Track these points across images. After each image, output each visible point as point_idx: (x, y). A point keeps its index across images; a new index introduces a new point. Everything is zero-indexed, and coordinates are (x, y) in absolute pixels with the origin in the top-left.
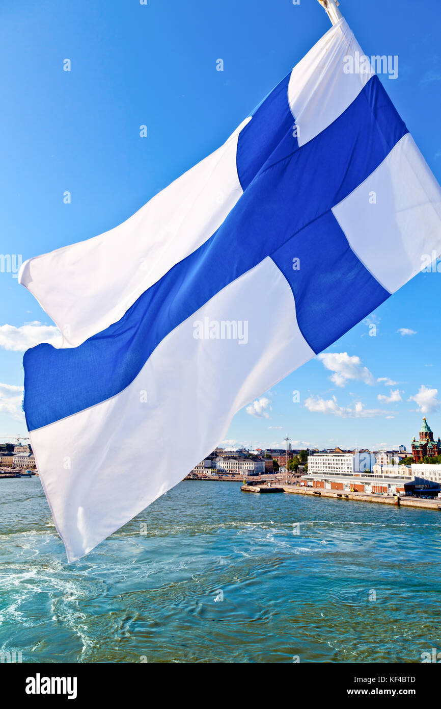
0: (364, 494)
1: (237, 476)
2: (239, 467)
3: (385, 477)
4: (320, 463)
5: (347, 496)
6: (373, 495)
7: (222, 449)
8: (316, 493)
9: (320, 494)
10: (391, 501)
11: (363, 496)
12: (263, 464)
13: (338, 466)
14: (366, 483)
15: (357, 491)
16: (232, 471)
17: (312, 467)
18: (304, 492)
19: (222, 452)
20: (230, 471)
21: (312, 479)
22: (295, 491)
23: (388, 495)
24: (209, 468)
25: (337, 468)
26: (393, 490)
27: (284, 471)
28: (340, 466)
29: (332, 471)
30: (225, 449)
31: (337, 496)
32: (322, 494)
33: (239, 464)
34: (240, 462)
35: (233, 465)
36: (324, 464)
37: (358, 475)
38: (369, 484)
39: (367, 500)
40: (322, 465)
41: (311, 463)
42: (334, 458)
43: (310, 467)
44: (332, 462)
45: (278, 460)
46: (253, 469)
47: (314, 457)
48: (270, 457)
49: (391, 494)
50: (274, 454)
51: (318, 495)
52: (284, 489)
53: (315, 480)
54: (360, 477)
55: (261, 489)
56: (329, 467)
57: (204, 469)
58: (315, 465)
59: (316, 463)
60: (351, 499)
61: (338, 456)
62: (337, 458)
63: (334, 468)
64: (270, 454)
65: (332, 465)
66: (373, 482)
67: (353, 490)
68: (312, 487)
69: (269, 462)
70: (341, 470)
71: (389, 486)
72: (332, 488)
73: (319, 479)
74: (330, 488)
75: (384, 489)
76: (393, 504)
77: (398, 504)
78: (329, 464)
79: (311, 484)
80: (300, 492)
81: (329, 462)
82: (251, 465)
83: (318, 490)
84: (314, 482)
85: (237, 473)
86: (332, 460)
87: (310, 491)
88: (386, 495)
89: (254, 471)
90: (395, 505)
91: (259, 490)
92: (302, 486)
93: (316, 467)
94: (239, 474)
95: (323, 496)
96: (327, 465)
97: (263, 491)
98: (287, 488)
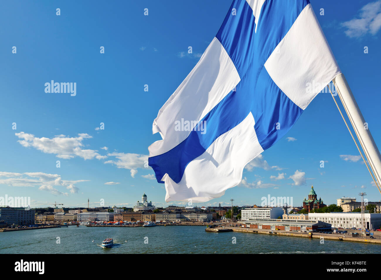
0: (285, 231)
1: (196, 223)
2: (197, 217)
3: (298, 221)
4: (249, 214)
5: (276, 233)
6: (291, 232)
7: (184, 207)
8: (254, 231)
9: (257, 232)
10: (306, 236)
11: (284, 232)
12: (211, 215)
13: (260, 215)
14: (286, 225)
15: (280, 230)
16: (193, 220)
17: (244, 216)
18: (246, 231)
19: (184, 209)
20: (192, 220)
21: (249, 223)
22: (240, 231)
23: (301, 232)
24: (179, 218)
25: (260, 217)
26: (304, 228)
27: (224, 218)
28: (262, 215)
29: (257, 218)
30: (185, 207)
31: (269, 233)
32: (258, 232)
33: (197, 215)
34: (198, 215)
35: (194, 216)
36: (251, 214)
37: (280, 220)
38: (288, 225)
39: (289, 235)
40: (250, 215)
41: (244, 214)
42: (258, 210)
43: (243, 216)
44: (257, 213)
45: (218, 212)
46: (206, 218)
47: (245, 211)
48: (214, 211)
49: (303, 231)
50: (216, 209)
51: (255, 233)
52: (233, 230)
53: (251, 224)
54: (281, 221)
55: (219, 230)
56: (255, 216)
57: (176, 219)
58: (246, 215)
59: (247, 214)
60: (278, 235)
61: (261, 209)
62: (260, 210)
63: (258, 216)
64: (214, 209)
65: (257, 215)
66: (291, 224)
67: (277, 229)
68: (249, 228)
69: (214, 214)
70: (262, 217)
71: (302, 226)
72: (263, 228)
73: (255, 223)
74: (262, 228)
75: (298, 229)
76: (307, 237)
77: (311, 237)
78: (255, 214)
79: (248, 226)
80: (244, 231)
81: (255, 213)
82: (205, 216)
83: (256, 230)
84: (251, 225)
85: (196, 220)
86: (257, 212)
87: (251, 231)
88: (299, 232)
89: (206, 219)
90: (310, 237)
91: (217, 230)
92: (242, 227)
93: (247, 216)
94: (198, 221)
95: (259, 233)
96: (254, 215)
97: (220, 231)
98: (234, 229)
